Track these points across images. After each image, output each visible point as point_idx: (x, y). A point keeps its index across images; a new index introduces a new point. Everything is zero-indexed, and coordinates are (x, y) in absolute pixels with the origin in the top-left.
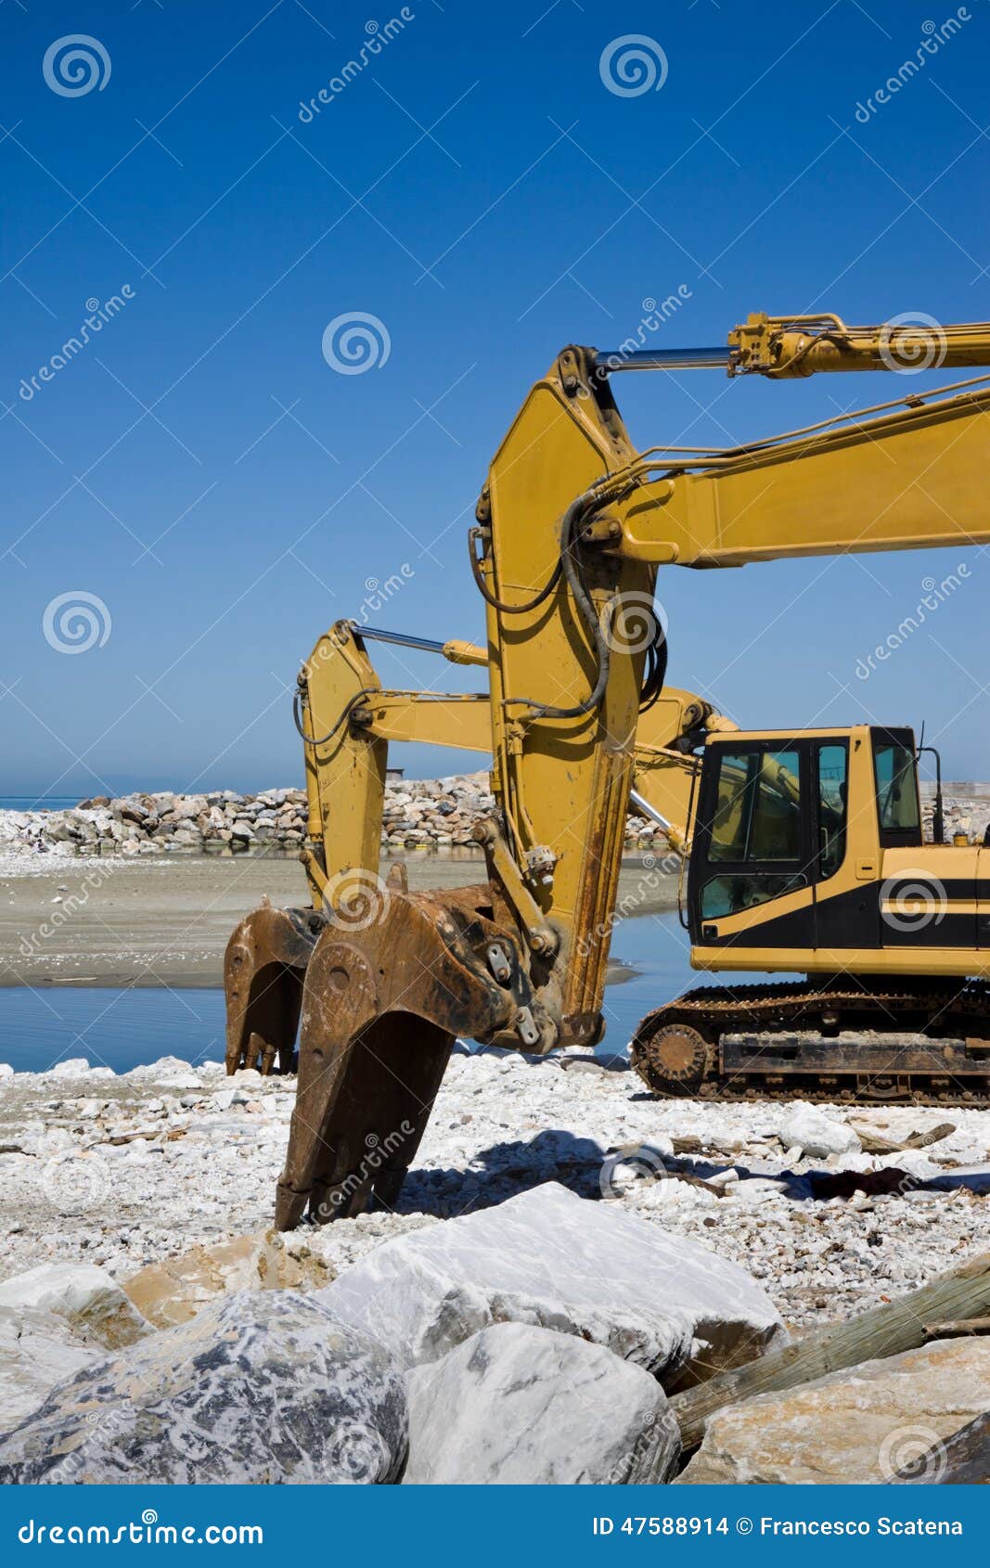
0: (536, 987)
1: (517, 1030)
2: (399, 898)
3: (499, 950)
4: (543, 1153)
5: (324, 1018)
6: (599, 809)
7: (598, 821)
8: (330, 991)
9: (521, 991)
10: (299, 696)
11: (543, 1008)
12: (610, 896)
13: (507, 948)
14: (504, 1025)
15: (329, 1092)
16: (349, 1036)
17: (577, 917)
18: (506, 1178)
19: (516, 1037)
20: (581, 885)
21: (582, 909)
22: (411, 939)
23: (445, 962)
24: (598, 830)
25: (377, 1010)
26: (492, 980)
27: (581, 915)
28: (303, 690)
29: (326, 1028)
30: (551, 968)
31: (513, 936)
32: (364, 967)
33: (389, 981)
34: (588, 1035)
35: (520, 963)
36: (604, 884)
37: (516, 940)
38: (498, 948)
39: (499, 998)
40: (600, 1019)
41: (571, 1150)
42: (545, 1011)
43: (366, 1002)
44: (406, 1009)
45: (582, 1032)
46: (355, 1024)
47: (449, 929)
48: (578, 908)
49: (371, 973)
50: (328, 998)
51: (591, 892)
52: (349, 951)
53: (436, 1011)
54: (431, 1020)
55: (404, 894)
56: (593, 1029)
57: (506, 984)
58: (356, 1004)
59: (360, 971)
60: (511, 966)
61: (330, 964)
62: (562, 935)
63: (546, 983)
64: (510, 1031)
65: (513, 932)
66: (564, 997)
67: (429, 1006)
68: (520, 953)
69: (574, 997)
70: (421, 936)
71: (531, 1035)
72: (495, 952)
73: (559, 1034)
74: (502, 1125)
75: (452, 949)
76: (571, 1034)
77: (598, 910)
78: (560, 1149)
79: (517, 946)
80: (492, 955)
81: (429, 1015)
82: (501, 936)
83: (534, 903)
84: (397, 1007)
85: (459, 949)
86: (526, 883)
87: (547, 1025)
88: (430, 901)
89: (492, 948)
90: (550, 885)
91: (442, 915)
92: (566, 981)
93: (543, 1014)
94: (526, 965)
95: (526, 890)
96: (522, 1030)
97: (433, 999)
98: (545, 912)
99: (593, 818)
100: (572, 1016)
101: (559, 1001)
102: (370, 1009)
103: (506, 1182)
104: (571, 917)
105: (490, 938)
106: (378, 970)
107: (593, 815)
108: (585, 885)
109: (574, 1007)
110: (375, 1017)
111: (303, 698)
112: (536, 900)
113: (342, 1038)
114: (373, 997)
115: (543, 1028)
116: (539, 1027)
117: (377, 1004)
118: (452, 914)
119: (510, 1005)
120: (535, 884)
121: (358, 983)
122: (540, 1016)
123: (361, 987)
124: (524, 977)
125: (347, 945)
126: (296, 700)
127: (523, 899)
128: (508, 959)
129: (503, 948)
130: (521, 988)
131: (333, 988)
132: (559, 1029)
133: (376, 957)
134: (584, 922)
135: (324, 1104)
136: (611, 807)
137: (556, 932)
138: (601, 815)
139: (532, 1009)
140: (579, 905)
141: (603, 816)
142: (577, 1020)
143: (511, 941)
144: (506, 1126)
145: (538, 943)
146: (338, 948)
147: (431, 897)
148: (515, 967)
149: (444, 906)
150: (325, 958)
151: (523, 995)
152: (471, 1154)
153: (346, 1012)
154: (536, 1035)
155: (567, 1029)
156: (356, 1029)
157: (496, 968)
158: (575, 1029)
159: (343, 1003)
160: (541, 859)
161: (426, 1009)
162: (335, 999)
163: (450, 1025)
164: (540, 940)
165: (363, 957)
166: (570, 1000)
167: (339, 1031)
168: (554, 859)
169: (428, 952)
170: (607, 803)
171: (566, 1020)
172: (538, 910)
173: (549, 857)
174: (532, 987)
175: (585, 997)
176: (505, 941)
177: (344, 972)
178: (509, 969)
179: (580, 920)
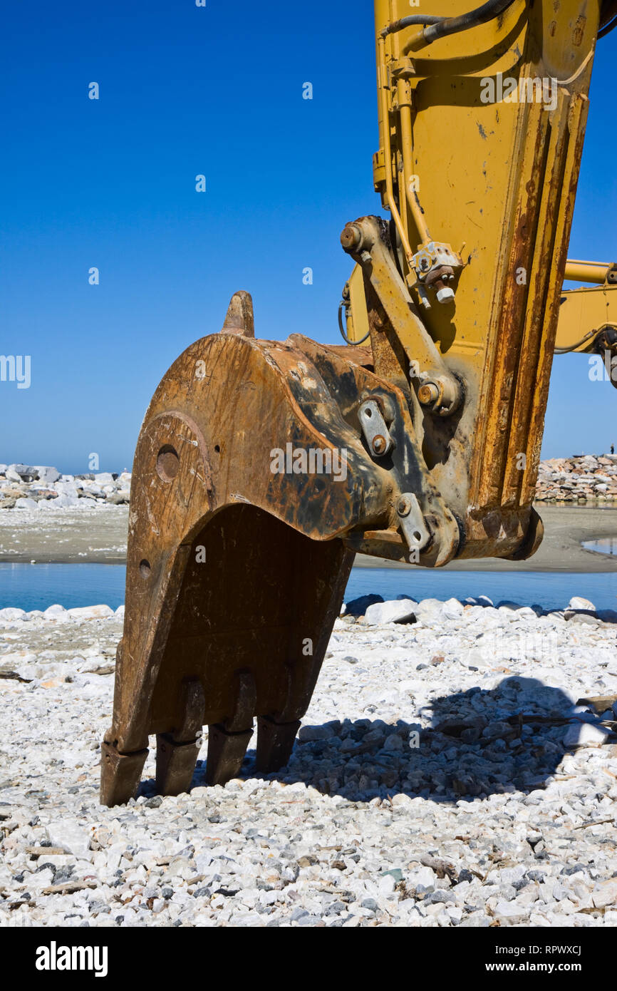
0: (431, 466)
1: (400, 531)
2: (238, 340)
3: (374, 409)
4: (501, 702)
5: (151, 517)
6: (527, 177)
7: (524, 196)
8: (158, 480)
9: (407, 471)
10: (344, 307)
11: (439, 495)
12: (546, 326)
13: (387, 406)
14: (383, 522)
15: (156, 618)
16: (179, 541)
17: (491, 352)
18: (440, 735)
19: (399, 540)
20: (497, 300)
21: (499, 340)
22: (252, 398)
23: (294, 427)
24: (524, 211)
25: (211, 502)
26: (366, 456)
27: (497, 351)
28: (346, 302)
29: (154, 530)
30: (452, 435)
31: (397, 390)
32: (196, 443)
33: (226, 461)
34: (514, 540)
35: (407, 428)
36: (536, 302)
37: (400, 395)
38: (372, 406)
39: (370, 479)
40: (534, 518)
41: (534, 700)
42: (442, 501)
43: (198, 492)
44: (247, 501)
45: (503, 535)
46: (185, 525)
47: (309, 384)
48: (493, 338)
49: (204, 452)
50: (156, 490)
51: (514, 312)
52: (178, 422)
53: (283, 501)
54: (276, 514)
55: (246, 334)
56: (520, 532)
57: (385, 459)
58: (187, 495)
59: (192, 448)
60: (393, 434)
61: (158, 441)
62: (467, 383)
63: (445, 459)
64: (391, 532)
65: (399, 385)
66: (471, 478)
67: (275, 494)
68: (407, 414)
69: (487, 478)
70: (264, 393)
71: (418, 536)
72: (369, 413)
73: (462, 536)
74: (471, 668)
75: (308, 412)
76: (484, 536)
77: (526, 344)
78: (522, 697)
79: (403, 402)
80: (365, 418)
81: (275, 507)
82: (380, 390)
83: (428, 338)
84: (235, 499)
85: (321, 411)
86: (417, 308)
87: (443, 521)
88: (288, 349)
89: (365, 406)
90: (450, 305)
91: (303, 366)
92: (473, 453)
93: (437, 504)
94: (416, 434)
95: (417, 319)
96: (406, 528)
97: (279, 485)
98: (444, 349)
99: (516, 192)
100: (484, 509)
101: (463, 484)
102: (202, 502)
103: (439, 741)
104: (482, 353)
105: (365, 394)
106: (213, 447)
107: (517, 186)
108: (503, 302)
109: (486, 494)
110: (209, 513)
111: (347, 309)
112: (429, 332)
113: (171, 544)
114: (206, 485)
115: (436, 524)
116: (432, 523)
117: (211, 494)
118: (317, 365)
119: (390, 492)
120: (428, 305)
121: (189, 468)
122: (433, 508)
123: (192, 471)
124: (411, 447)
125: (177, 415)
126: (340, 310)
127: (411, 330)
128: (388, 424)
129: (380, 406)
130: (406, 465)
131: (162, 476)
132: (463, 528)
133: (211, 427)
134: (501, 361)
135: (151, 636)
136: (548, 177)
137: (458, 378)
138: (530, 185)
139: (421, 497)
140: (493, 332)
141: (535, 190)
142: (492, 516)
143: (393, 397)
144: (476, 669)
145: (429, 393)
146: (167, 419)
147: (290, 343)
148: (399, 435)
149: (307, 355)
150: (152, 434)
151: (409, 477)
152: (422, 701)
153: (176, 508)
154: (425, 536)
155: (477, 530)
156: (186, 532)
157: (370, 437)
158: (491, 530)
159: (172, 496)
160: (434, 262)
161: (270, 499)
162: (164, 490)
163: (300, 521)
164: (432, 388)
165: (196, 430)
166: (480, 483)
167: (168, 535)
168: (456, 263)
169: (273, 415)
170: (541, 166)
171: (475, 515)
172: (434, 348)
173: (449, 260)
174: (423, 465)
175: (506, 480)
176: (385, 398)
177: (174, 452)
178: (388, 436)
179: (496, 357)
